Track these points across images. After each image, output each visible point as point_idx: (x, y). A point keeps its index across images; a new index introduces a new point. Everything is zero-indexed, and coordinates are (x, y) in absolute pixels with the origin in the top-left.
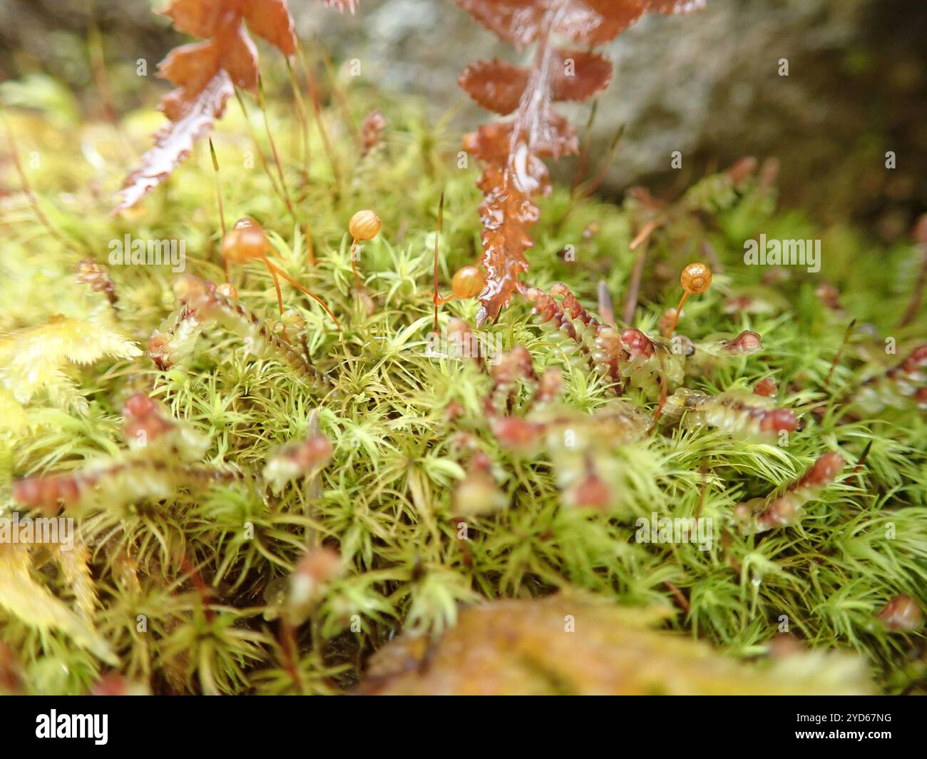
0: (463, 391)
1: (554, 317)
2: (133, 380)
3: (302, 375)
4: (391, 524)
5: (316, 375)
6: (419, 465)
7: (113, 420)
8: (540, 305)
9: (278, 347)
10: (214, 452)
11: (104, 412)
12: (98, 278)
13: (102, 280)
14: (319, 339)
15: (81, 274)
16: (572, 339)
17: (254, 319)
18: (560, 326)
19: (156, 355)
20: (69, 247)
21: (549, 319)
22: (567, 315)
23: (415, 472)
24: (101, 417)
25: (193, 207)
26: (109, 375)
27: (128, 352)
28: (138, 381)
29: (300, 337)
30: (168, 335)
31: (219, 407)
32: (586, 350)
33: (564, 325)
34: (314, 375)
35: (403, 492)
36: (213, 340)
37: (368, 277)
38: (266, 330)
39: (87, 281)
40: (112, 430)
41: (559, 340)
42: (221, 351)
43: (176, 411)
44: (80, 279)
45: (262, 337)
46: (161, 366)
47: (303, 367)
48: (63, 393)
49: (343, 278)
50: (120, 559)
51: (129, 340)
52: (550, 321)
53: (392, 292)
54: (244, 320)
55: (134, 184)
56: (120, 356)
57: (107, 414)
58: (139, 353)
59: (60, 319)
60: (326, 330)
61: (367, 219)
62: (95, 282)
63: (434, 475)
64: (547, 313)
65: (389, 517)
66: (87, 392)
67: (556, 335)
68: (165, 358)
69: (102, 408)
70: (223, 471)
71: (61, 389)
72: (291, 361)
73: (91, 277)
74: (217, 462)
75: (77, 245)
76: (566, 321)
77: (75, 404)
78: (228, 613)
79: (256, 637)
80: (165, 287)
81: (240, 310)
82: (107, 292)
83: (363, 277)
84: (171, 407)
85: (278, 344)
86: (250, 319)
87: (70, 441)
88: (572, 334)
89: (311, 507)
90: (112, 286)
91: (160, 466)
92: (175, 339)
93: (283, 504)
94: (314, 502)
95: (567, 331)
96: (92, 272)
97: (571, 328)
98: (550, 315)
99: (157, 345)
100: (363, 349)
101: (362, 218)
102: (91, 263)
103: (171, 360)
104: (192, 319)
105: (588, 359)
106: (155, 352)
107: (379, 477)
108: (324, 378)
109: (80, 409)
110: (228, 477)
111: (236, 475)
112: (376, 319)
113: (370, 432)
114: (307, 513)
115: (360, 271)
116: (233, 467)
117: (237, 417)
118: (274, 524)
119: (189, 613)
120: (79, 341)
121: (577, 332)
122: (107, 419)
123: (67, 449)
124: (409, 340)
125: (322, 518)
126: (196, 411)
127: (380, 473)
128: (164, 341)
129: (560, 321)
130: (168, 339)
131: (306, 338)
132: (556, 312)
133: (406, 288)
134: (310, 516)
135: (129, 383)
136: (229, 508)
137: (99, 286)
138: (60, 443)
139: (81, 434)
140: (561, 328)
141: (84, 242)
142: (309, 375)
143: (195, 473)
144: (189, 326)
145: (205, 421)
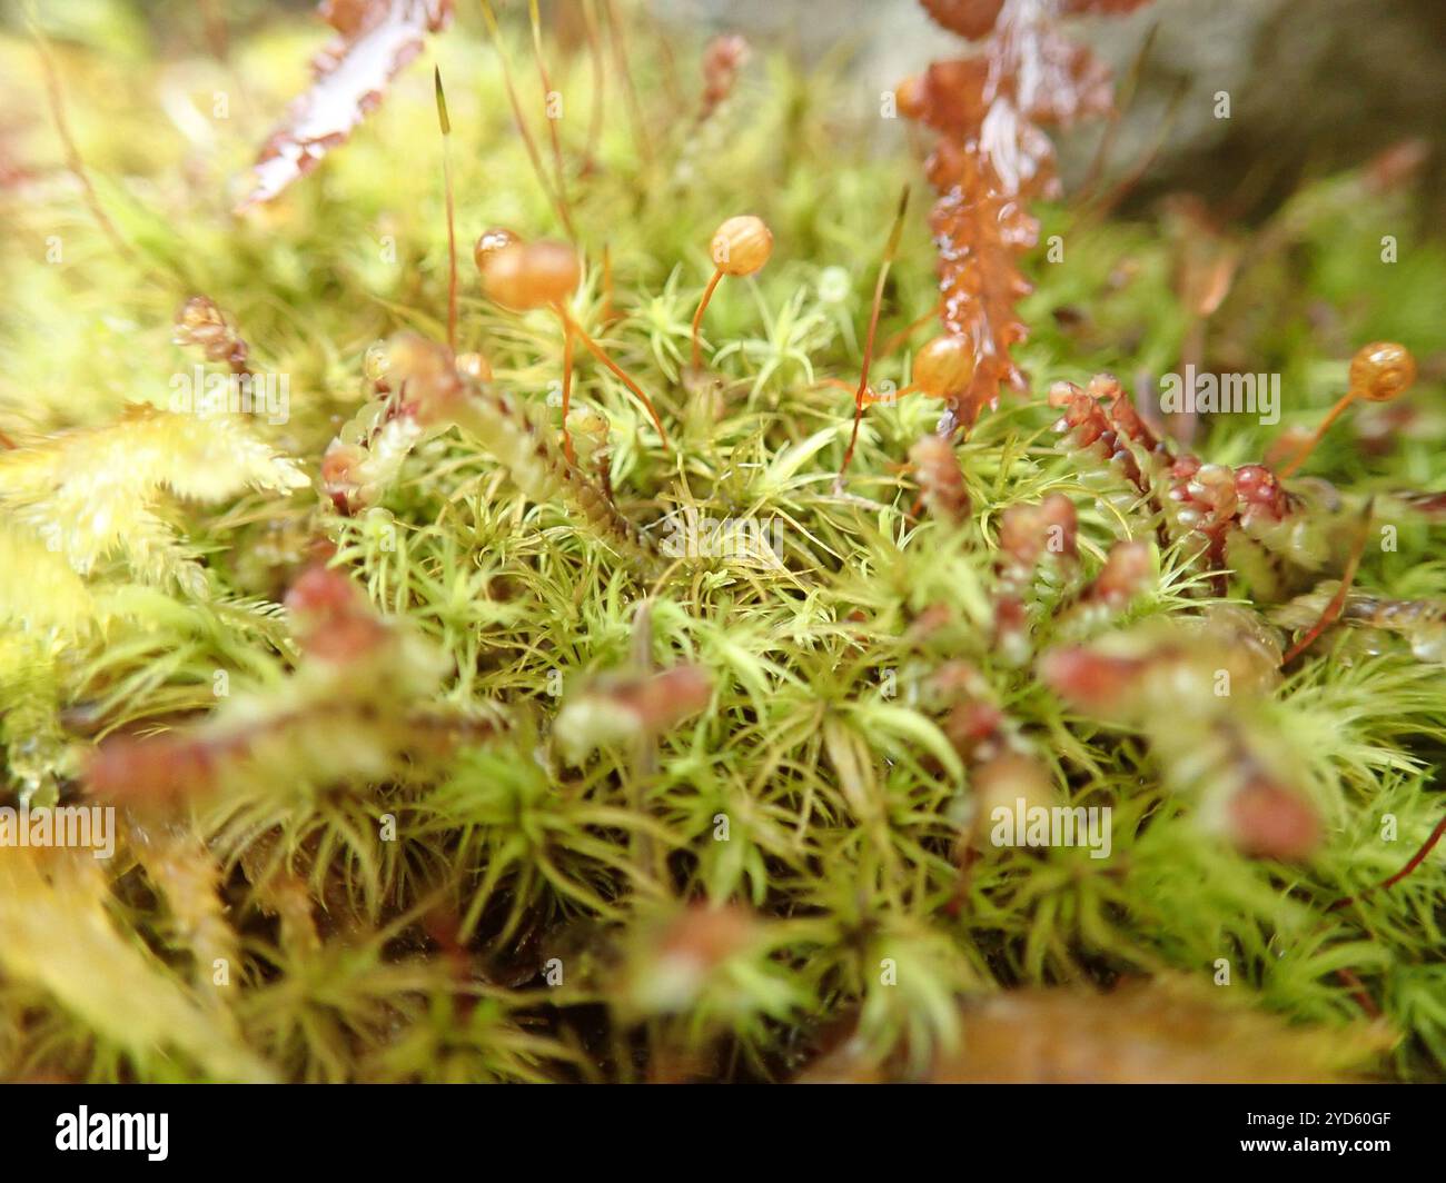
0: (950, 580)
1: (1100, 439)
2: (279, 531)
3: (604, 533)
4: (794, 826)
5: (628, 532)
6: (843, 714)
7: (247, 606)
8: (1075, 415)
9: (565, 479)
10: (452, 679)
11: (227, 590)
12: (218, 336)
13: (225, 339)
14: (624, 463)
15: (185, 327)
16: (1130, 483)
17: (529, 426)
18: (1112, 456)
19: (337, 489)
20: (150, 278)
21: (1088, 444)
22: (1123, 437)
23: (839, 731)
24: (224, 599)
25: (372, 213)
26: (234, 518)
27: (281, 478)
28: (289, 534)
29: (597, 461)
30: (359, 449)
31: (463, 592)
32: (1155, 506)
33: (1117, 455)
34: (624, 532)
35: (808, 764)
36: (428, 458)
37: (718, 349)
38: (549, 448)
39: (196, 340)
40: (244, 626)
41: (1105, 483)
42: (441, 480)
43: (378, 596)
44: (184, 336)
45: (539, 460)
46: (343, 507)
47: (607, 516)
48: (160, 557)
49: (673, 349)
50: (279, 882)
51: (282, 456)
52: (1089, 447)
53: (762, 378)
54: (510, 426)
55: (278, 154)
56: (265, 485)
57: (231, 594)
58: (303, 481)
59: (147, 412)
60: (639, 448)
61: (747, 233)
62: (212, 343)
63: (878, 738)
64: (1087, 431)
65: (789, 816)
66: (197, 552)
67: (1099, 474)
68: (351, 494)
69: (223, 582)
70: (472, 716)
71: (153, 548)
72: (588, 506)
73: (208, 332)
74: (461, 699)
75: (165, 273)
76: (1121, 448)
77: (182, 577)
78: (495, 999)
79: (549, 1048)
80: (333, 355)
81: (503, 408)
82: (232, 364)
83: (710, 348)
84: (367, 589)
85: (567, 475)
86: (521, 423)
87: (174, 649)
88: (1133, 473)
89: (642, 791)
90: (243, 352)
91: (367, 712)
92: (371, 458)
93: (587, 784)
94: (645, 781)
95: (1123, 466)
96: (207, 323)
97: (1129, 460)
98: (1092, 434)
99: (338, 469)
100: (715, 486)
101: (739, 231)
102: (206, 307)
103: (364, 497)
104: (409, 421)
105: (1157, 524)
106: (335, 483)
107: (770, 738)
108: (641, 537)
109: (191, 587)
110: (483, 729)
111: (496, 725)
112: (730, 428)
113: (744, 646)
114: (633, 802)
115: (705, 337)
116: (491, 709)
117: (492, 611)
118: (577, 826)
119: (424, 1000)
120: (197, 456)
121: (1141, 468)
122: (236, 605)
123: (169, 666)
124: (799, 472)
125: (660, 811)
126: (415, 600)
127: (772, 728)
128: (351, 460)
129: (1111, 448)
130: (360, 458)
131: (609, 461)
132: (1105, 430)
133: (786, 370)
134: (641, 809)
135: (272, 535)
136: (494, 794)
137: (220, 350)
138: (157, 654)
139: (195, 635)
140: (1112, 460)
141: (177, 267)
142: (617, 532)
143: (425, 723)
144: (401, 434)
145: (437, 619)
